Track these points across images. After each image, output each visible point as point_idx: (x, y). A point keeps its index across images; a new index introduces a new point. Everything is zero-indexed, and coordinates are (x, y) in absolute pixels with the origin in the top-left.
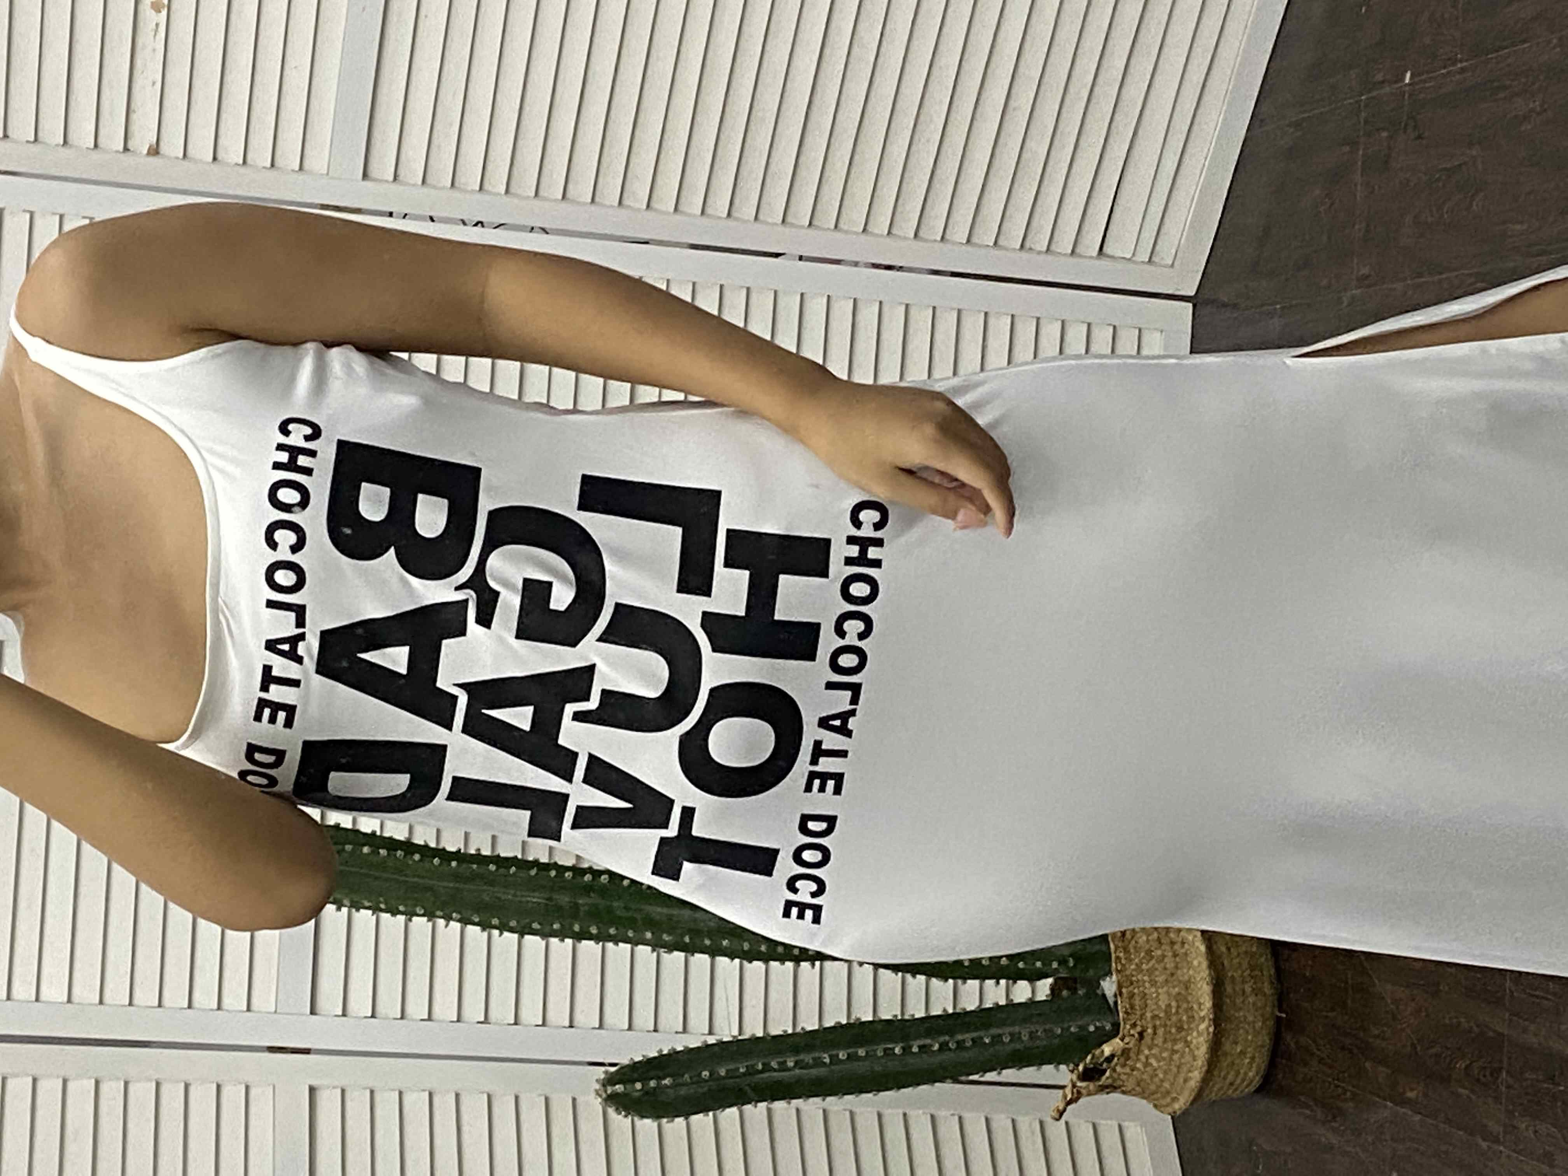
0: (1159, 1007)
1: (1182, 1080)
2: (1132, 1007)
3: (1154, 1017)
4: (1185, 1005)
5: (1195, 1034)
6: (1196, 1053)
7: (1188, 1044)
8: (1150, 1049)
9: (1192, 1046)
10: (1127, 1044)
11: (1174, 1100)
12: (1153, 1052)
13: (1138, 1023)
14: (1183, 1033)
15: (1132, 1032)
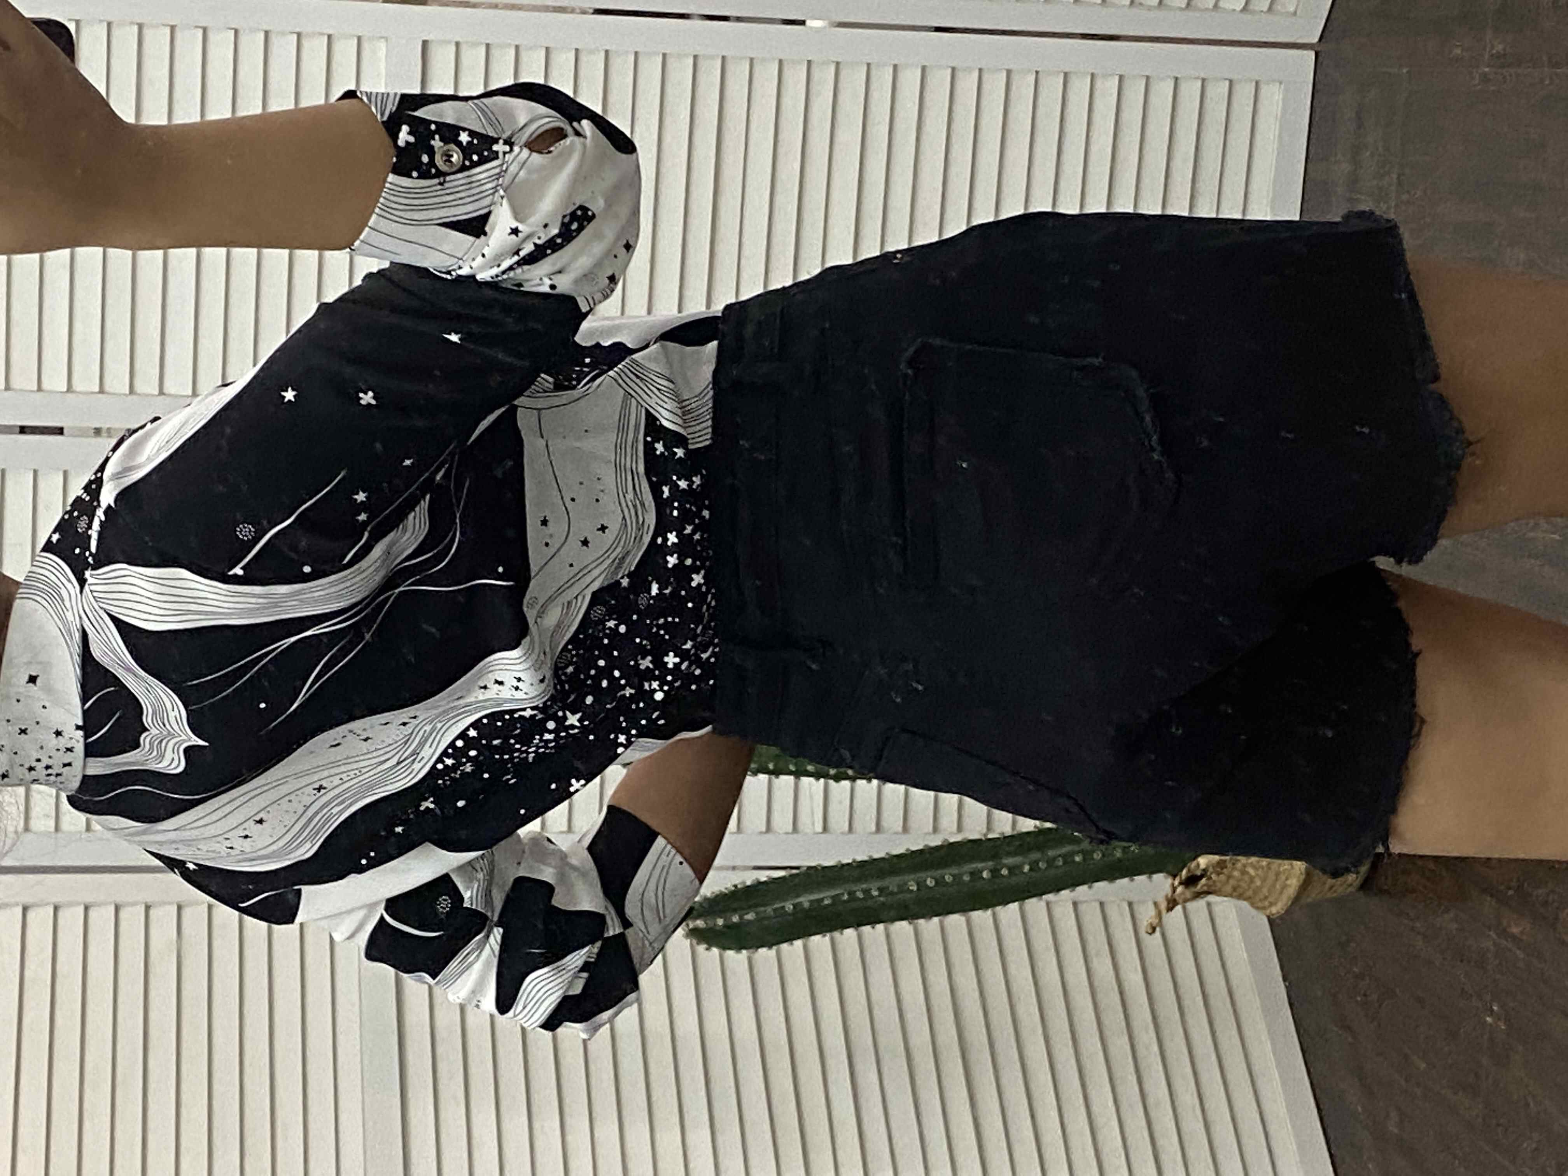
1: (1279, 887)
11: (1271, 904)
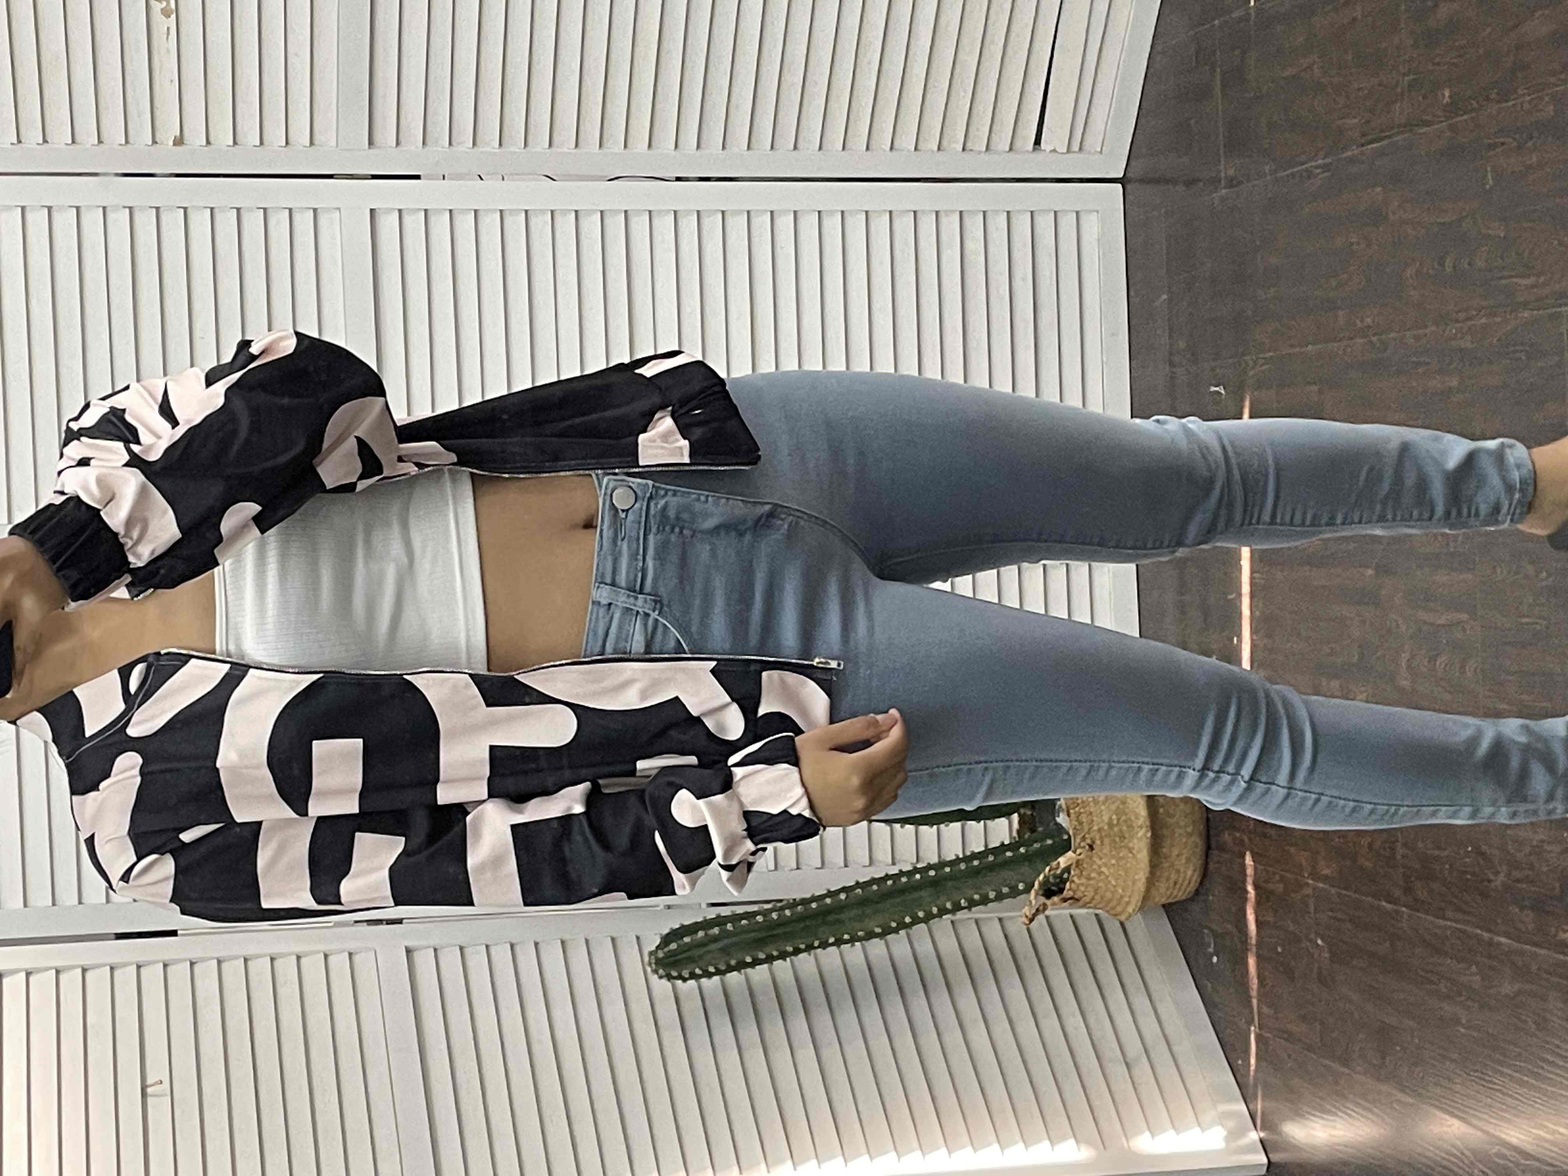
0: (1103, 821)
1: (1130, 883)
2: (1081, 823)
3: (1099, 830)
4: (1123, 818)
5: (1135, 841)
6: (1139, 856)
7: (1130, 850)
8: (1101, 859)
9: (1134, 852)
10: (1080, 854)
12: (1103, 860)
13: (1087, 836)
14: (1126, 841)
15: (1082, 844)
